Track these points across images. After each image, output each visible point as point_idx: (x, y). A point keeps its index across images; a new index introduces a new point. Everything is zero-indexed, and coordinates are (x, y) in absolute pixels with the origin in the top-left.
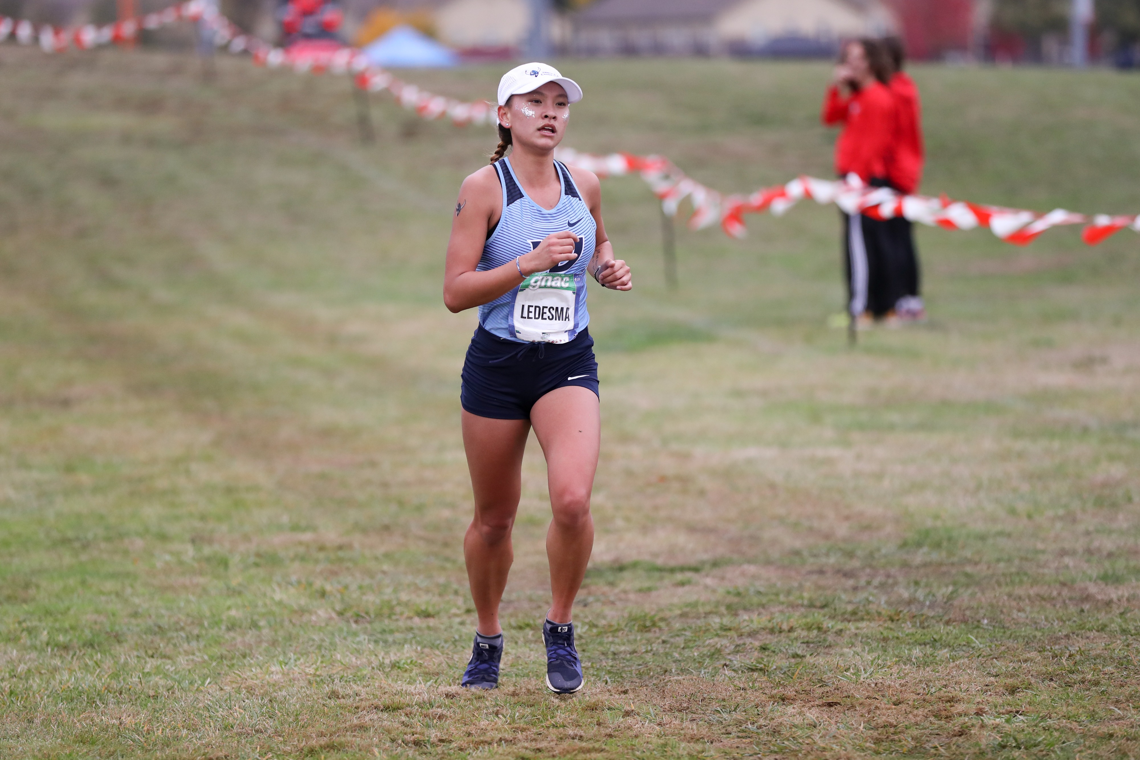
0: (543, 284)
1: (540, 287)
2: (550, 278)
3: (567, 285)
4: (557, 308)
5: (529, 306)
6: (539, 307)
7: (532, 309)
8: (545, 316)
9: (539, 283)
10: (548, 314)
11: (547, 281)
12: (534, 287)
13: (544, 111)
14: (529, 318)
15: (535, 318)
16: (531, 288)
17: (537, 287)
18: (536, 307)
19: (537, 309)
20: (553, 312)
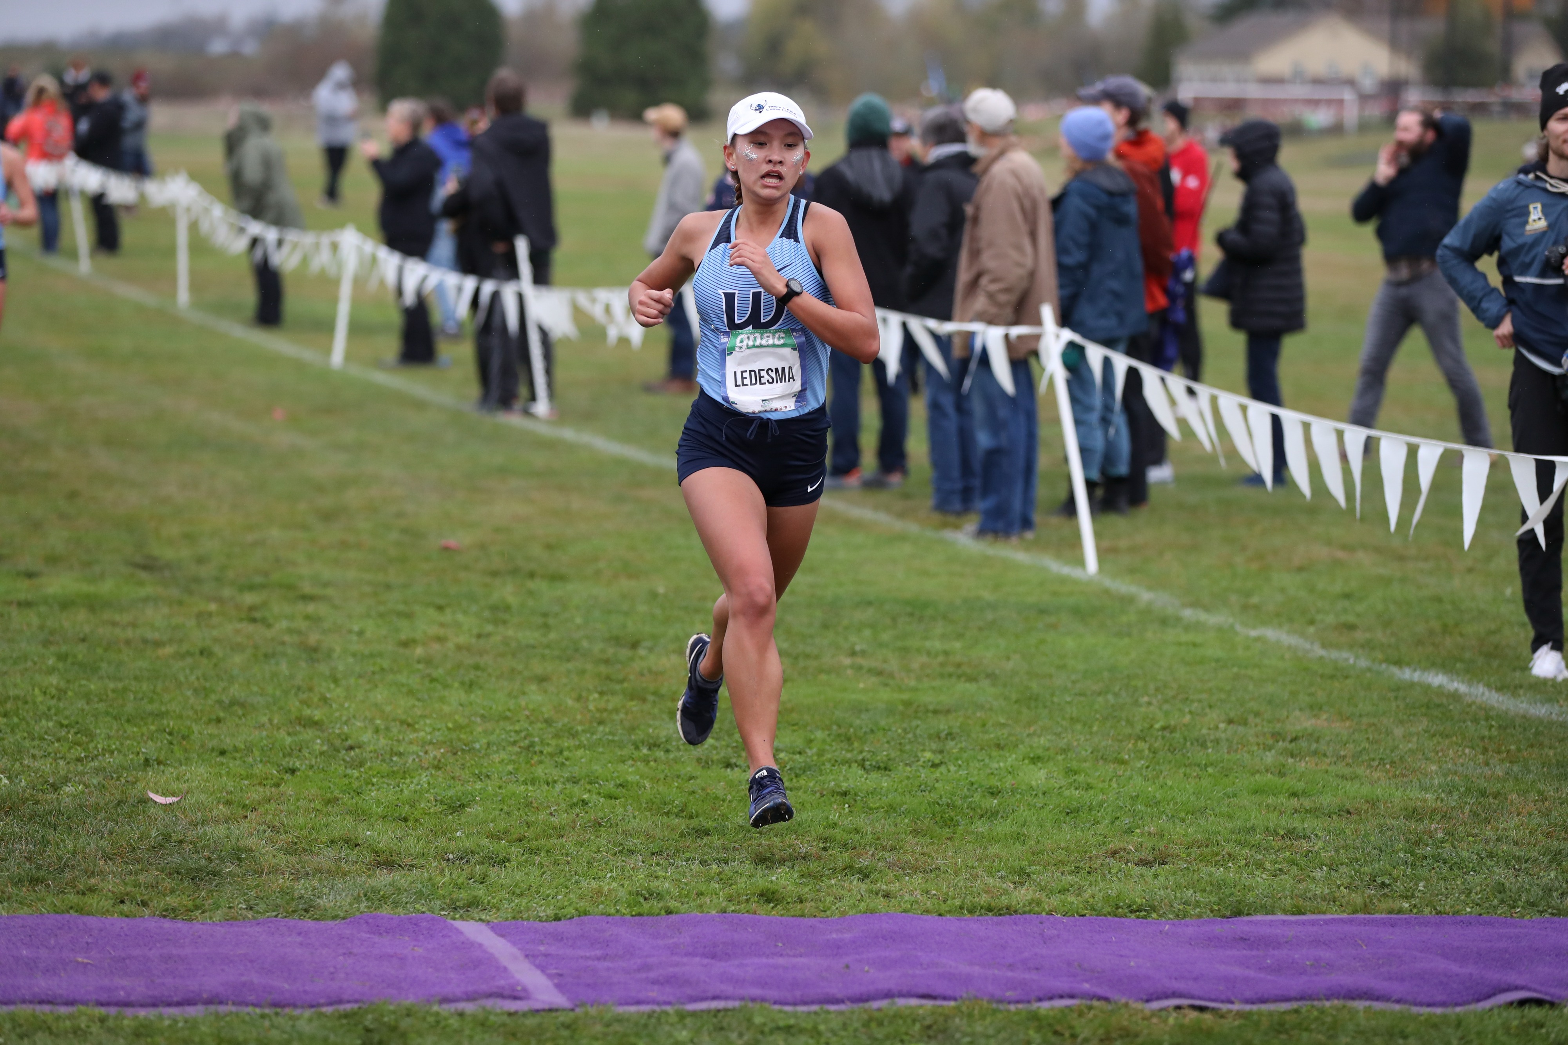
0: (751, 343)
1: (748, 347)
2: (758, 336)
3: (782, 341)
4: (777, 370)
5: (742, 372)
6: (754, 371)
7: (746, 375)
8: (763, 380)
9: (745, 343)
10: (767, 377)
11: (755, 339)
12: (741, 348)
13: (768, 153)
14: (743, 385)
15: (752, 384)
16: (737, 349)
17: (744, 348)
18: (750, 371)
19: (753, 373)
20: (773, 375)
